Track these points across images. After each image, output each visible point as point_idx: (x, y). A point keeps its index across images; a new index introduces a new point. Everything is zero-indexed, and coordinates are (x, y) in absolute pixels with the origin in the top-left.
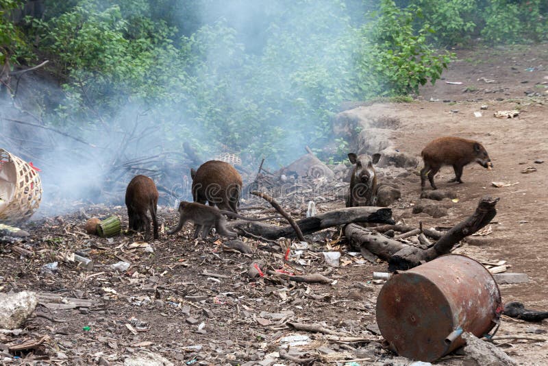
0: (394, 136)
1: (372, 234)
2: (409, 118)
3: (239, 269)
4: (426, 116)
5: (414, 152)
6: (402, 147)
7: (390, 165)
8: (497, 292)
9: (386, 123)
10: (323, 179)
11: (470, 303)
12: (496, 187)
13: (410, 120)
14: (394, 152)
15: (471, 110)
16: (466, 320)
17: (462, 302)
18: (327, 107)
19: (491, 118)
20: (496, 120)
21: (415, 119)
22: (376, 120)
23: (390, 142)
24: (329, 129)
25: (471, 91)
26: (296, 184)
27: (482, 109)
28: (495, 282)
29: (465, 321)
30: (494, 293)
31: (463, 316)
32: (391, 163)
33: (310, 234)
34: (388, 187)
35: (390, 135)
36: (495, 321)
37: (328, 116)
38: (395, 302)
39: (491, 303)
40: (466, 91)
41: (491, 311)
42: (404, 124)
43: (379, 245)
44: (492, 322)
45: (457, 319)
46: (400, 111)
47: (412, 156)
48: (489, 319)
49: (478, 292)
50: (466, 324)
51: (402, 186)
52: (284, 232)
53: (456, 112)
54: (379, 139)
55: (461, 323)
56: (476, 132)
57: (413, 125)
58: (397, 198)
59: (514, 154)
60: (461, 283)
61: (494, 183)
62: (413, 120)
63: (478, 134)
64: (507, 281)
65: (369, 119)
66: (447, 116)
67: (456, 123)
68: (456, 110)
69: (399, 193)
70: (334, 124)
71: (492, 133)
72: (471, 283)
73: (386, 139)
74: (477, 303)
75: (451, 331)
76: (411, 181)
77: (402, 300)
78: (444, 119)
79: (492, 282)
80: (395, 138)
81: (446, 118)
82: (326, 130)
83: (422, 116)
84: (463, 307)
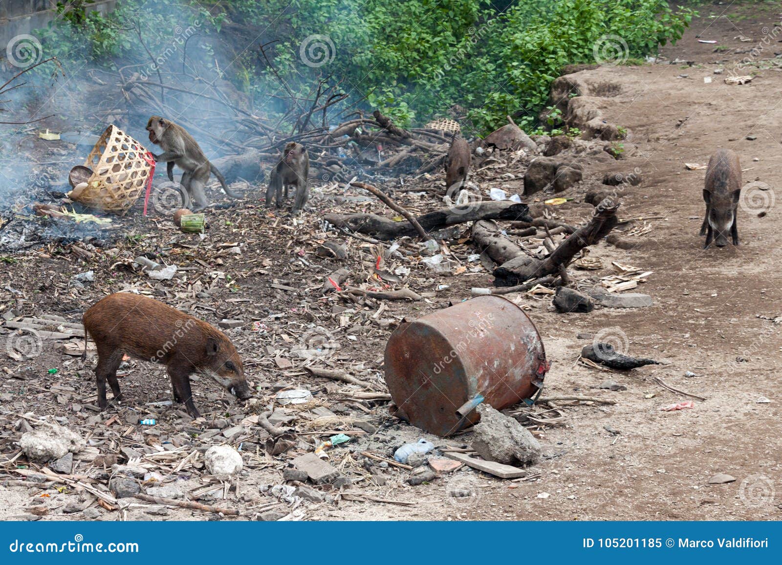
0: (605, 105)
1: (494, 236)
2: (632, 83)
3: (317, 280)
4: (650, 81)
5: (623, 124)
6: (611, 118)
7: (595, 137)
8: (539, 346)
9: (606, 89)
10: (521, 153)
11: (496, 363)
12: (689, 169)
13: (631, 86)
14: (601, 123)
15: (702, 74)
16: (490, 385)
17: (483, 363)
18: (545, 72)
19: (721, 84)
20: (724, 86)
21: (638, 84)
22: (596, 85)
23: (600, 112)
24: (547, 95)
25: (722, 51)
26: (491, 158)
27: (715, 73)
28: (537, 333)
29: (487, 387)
30: (535, 348)
31: (485, 380)
32: (596, 135)
33: (436, 230)
34: (568, 167)
35: (600, 105)
36: (536, 384)
37: (546, 81)
38: (404, 357)
39: (529, 361)
40: (716, 51)
41: (530, 371)
42: (625, 90)
43: (498, 250)
44: (532, 385)
45: (474, 385)
46: (624, 75)
47: (619, 127)
48: (528, 382)
49: (509, 348)
50: (489, 390)
51: (588, 166)
52: (405, 229)
53: (685, 77)
54: (588, 108)
55: (482, 390)
56: (696, 101)
57: (634, 91)
58: (577, 181)
59: (728, 128)
60: (486, 337)
61: (688, 165)
62: (635, 86)
63: (699, 103)
64: (624, 305)
65: (588, 84)
66: (673, 81)
67: (681, 90)
68: (685, 75)
69: (580, 175)
70: (553, 89)
71: (714, 103)
72: (501, 336)
73: (595, 108)
74: (506, 362)
75: (466, 400)
76: (600, 161)
77: (412, 356)
78: (668, 85)
79: (534, 334)
80: (605, 108)
81: (673, 84)
82: (544, 95)
83: (647, 81)
84: (484, 368)
